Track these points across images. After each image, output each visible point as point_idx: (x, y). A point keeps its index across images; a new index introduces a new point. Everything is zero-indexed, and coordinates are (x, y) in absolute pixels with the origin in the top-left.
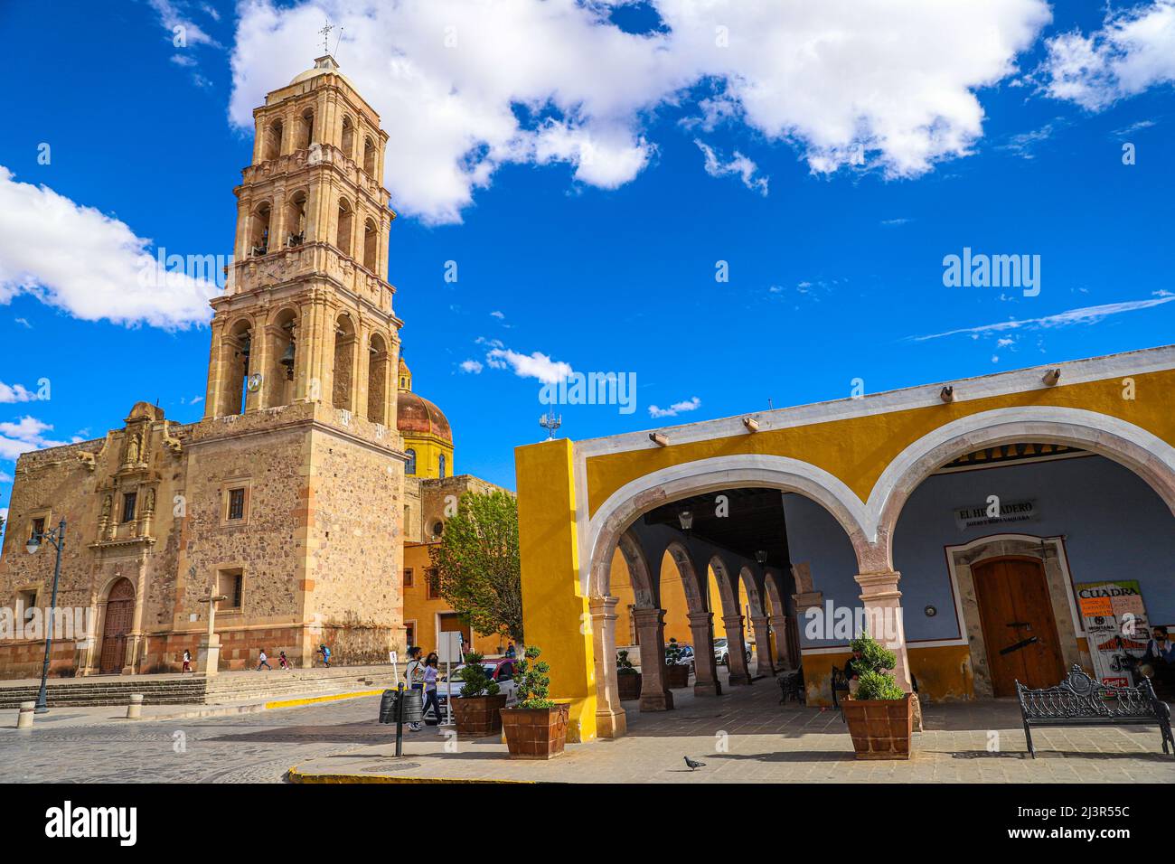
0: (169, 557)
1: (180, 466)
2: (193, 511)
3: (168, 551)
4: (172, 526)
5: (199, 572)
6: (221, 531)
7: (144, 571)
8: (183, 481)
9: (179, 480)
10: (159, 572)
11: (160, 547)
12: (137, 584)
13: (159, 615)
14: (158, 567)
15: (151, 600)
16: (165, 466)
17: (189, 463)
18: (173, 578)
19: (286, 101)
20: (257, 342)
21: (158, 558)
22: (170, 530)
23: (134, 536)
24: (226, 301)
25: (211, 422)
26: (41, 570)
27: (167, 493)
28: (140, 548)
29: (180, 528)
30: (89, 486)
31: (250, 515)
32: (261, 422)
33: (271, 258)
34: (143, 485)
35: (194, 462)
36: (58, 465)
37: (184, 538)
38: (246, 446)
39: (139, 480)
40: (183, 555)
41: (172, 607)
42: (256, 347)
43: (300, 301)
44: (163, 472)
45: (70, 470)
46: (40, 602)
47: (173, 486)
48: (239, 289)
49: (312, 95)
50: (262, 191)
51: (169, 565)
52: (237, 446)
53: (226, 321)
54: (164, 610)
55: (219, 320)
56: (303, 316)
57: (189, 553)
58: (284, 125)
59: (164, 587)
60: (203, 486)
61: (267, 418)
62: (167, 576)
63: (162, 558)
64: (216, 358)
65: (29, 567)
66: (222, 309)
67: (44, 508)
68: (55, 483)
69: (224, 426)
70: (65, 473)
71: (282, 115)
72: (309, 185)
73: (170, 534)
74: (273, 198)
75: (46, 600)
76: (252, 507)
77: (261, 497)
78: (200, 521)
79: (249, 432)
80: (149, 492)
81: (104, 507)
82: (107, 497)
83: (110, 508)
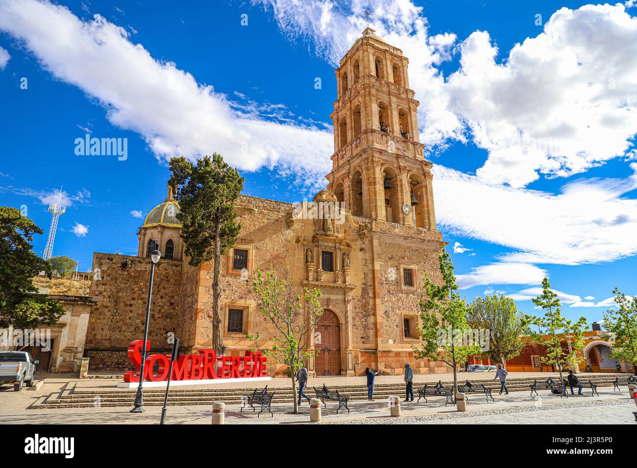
0: (364, 301)
1: (364, 243)
2: (381, 275)
3: (363, 296)
4: (364, 281)
5: (391, 314)
6: (402, 291)
7: (350, 307)
8: (367, 254)
9: (365, 253)
10: (358, 310)
11: (356, 293)
12: (346, 318)
13: (362, 338)
14: (357, 307)
15: (355, 327)
16: (353, 240)
17: (374, 245)
18: (369, 315)
19: (386, 51)
20: (404, 186)
21: (356, 301)
22: (363, 283)
23: (340, 282)
24: (381, 152)
25: (384, 223)
26: (250, 292)
27: (357, 258)
28: (345, 292)
29: (370, 284)
30: (289, 237)
31: (418, 286)
32: (414, 233)
33: (399, 140)
34: (340, 249)
35: (378, 245)
36: (255, 211)
37: (377, 291)
38: (409, 245)
39: (338, 245)
40: (378, 301)
41: (371, 334)
42: (404, 188)
43: (424, 174)
44: (352, 244)
45: (268, 219)
46: (253, 317)
47: (360, 255)
48: (383, 148)
49: (398, 58)
50: (381, 95)
51: (365, 306)
52: (404, 243)
53: (382, 164)
54: (365, 335)
55: (379, 161)
56: (428, 183)
57: (382, 301)
58: (384, 63)
59: (363, 320)
60: (386, 261)
61: (418, 232)
62: (364, 313)
63: (359, 300)
64: (379, 184)
65: (237, 288)
66: (377, 155)
67: (246, 242)
68: (254, 225)
69: (393, 229)
70: (263, 220)
71: (381, 56)
72: (410, 109)
73: (363, 286)
74: (390, 103)
75: (259, 316)
76: (418, 281)
77: (423, 277)
78: (387, 282)
79: (413, 238)
80: (344, 254)
81: (307, 256)
82: (308, 249)
83: (312, 258)
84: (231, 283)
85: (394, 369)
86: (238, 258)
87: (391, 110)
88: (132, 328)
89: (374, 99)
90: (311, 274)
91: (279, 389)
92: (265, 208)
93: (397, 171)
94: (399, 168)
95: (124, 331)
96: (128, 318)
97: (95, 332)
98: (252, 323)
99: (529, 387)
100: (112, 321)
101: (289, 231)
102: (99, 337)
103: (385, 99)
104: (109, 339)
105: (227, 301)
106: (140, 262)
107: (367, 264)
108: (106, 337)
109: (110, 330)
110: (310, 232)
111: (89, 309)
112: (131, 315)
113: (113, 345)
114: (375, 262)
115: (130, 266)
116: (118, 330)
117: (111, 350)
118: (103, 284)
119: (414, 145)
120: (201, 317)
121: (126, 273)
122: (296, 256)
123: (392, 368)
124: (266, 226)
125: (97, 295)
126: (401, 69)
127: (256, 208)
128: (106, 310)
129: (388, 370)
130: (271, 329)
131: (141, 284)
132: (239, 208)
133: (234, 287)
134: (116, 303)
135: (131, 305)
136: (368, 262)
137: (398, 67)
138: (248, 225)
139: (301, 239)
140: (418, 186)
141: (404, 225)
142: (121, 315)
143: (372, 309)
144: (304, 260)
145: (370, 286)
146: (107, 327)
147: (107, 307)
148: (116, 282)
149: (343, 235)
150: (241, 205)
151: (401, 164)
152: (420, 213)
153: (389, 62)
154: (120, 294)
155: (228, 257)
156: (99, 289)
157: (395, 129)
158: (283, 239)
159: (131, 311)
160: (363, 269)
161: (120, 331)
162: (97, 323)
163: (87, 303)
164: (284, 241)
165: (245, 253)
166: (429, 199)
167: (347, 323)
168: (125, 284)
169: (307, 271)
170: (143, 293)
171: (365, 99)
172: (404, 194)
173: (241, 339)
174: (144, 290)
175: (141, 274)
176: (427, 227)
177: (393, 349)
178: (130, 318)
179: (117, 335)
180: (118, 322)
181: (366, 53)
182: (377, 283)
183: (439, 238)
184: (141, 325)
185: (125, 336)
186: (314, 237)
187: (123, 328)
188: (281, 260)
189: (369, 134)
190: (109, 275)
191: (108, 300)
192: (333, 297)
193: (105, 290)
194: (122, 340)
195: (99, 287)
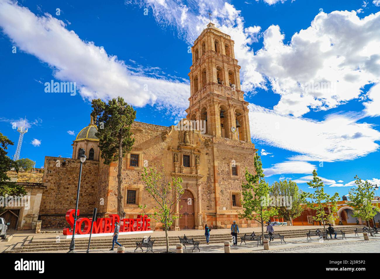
0: (208, 184)
1: (208, 150)
2: (219, 169)
3: (208, 182)
4: (208, 173)
5: (224, 192)
6: (231, 179)
7: (200, 188)
9: (209, 156)
10: (205, 190)
11: (204, 180)
12: (198, 194)
13: (207, 206)
14: (204, 188)
15: (203, 200)
16: (201, 148)
17: (214, 151)
18: (212, 193)
19: (220, 37)
20: (232, 116)
21: (203, 184)
22: (208, 174)
23: (194, 173)
24: (218, 96)
25: (220, 138)
26: (140, 179)
27: (204, 159)
28: (197, 179)
29: (212, 174)
30: (164, 146)
31: (240, 175)
32: (238, 144)
33: (229, 89)
34: (194, 154)
35: (216, 151)
36: (143, 131)
37: (216, 178)
38: (235, 151)
39: (193, 151)
40: (217, 185)
41: (213, 204)
42: (232, 117)
43: (244, 109)
44: (201, 150)
45: (151, 136)
46: (142, 195)
47: (206, 157)
48: (220, 93)
49: (228, 40)
50: (218, 62)
51: (209, 188)
52: (232, 150)
53: (219, 103)
54: (209, 205)
55: (217, 101)
56: (246, 114)
57: (219, 184)
58: (220, 44)
59: (208, 196)
60: (221, 161)
61: (240, 144)
62: (209, 192)
63: (205, 184)
64: (217, 115)
65: (132, 177)
66: (216, 98)
67: (138, 150)
68: (143, 139)
69: (225, 141)
70: (148, 136)
71: (218, 40)
72: (235, 71)
73: (208, 176)
74: (224, 67)
75: (145, 194)
76: (240, 173)
77: (243, 170)
78: (222, 173)
79: (238, 147)
80: (196, 157)
81: (174, 158)
82: (175, 154)
83: (177, 159)
84: (129, 174)
85: (226, 225)
86: (133, 159)
87: (224, 71)
88: (69, 202)
89: (214, 64)
90: (176, 169)
91: (158, 238)
92: (149, 129)
93: (228, 107)
94: (229, 105)
95: (64, 204)
96: (66, 196)
97: (45, 205)
98: (141, 198)
99: (306, 234)
100: (56, 198)
101: (164, 143)
102: (48, 208)
103: (220, 65)
104: (54, 209)
105: (126, 185)
106: (73, 162)
107: (210, 163)
108: (52, 207)
109: (55, 203)
110: (176, 143)
111: (42, 191)
112: (68, 194)
113: (56, 212)
114: (215, 161)
115: (67, 164)
116: (60, 203)
117: (55, 216)
118: (51, 176)
119: (238, 92)
120: (111, 195)
121: (65, 169)
122: (168, 158)
123: (225, 224)
124: (150, 140)
125: (47, 182)
126: (230, 47)
127: (144, 129)
128: (53, 191)
129: (223, 226)
130: (153, 202)
131: (74, 175)
132: (133, 129)
133: (131, 177)
134: (59, 187)
135: (68, 188)
136: (211, 161)
137: (228, 46)
138: (139, 140)
139: (171, 148)
140: (240, 116)
141: (232, 139)
142: (62, 194)
143: (213, 189)
144: (173, 160)
145: (212, 175)
146: (53, 201)
147: (53, 189)
148: (58, 174)
149: (196, 145)
150: (135, 128)
151: (230, 103)
152: (241, 132)
153: (223, 43)
154: (61, 181)
155: (127, 159)
156: (48, 178)
157: (226, 82)
158: (160, 148)
159: (68, 192)
160: (208, 165)
161: (61, 204)
162: (47, 199)
163: (41, 187)
164: (160, 149)
165: (137, 156)
166: (247, 123)
167: (198, 197)
168: (64, 175)
169: (175, 167)
170: (75, 181)
171: (208, 65)
172: (232, 121)
173: (134, 208)
174: (76, 179)
175: (74, 169)
176: (246, 140)
177: (226, 213)
178: (67, 196)
179: (59, 207)
180: (60, 198)
181: (209, 38)
182: (216, 174)
183: (253, 147)
184: (74, 200)
185: (64, 207)
186: (178, 147)
187: (63, 203)
188: (159, 160)
189: (211, 85)
190: (54, 170)
191: (54, 185)
192: (190, 182)
193: (52, 179)
194: (62, 210)
195: (48, 177)
